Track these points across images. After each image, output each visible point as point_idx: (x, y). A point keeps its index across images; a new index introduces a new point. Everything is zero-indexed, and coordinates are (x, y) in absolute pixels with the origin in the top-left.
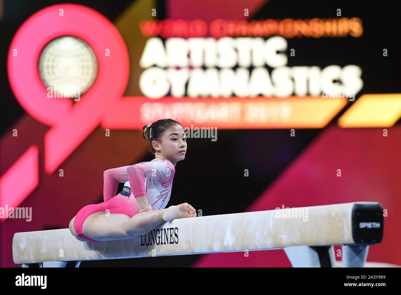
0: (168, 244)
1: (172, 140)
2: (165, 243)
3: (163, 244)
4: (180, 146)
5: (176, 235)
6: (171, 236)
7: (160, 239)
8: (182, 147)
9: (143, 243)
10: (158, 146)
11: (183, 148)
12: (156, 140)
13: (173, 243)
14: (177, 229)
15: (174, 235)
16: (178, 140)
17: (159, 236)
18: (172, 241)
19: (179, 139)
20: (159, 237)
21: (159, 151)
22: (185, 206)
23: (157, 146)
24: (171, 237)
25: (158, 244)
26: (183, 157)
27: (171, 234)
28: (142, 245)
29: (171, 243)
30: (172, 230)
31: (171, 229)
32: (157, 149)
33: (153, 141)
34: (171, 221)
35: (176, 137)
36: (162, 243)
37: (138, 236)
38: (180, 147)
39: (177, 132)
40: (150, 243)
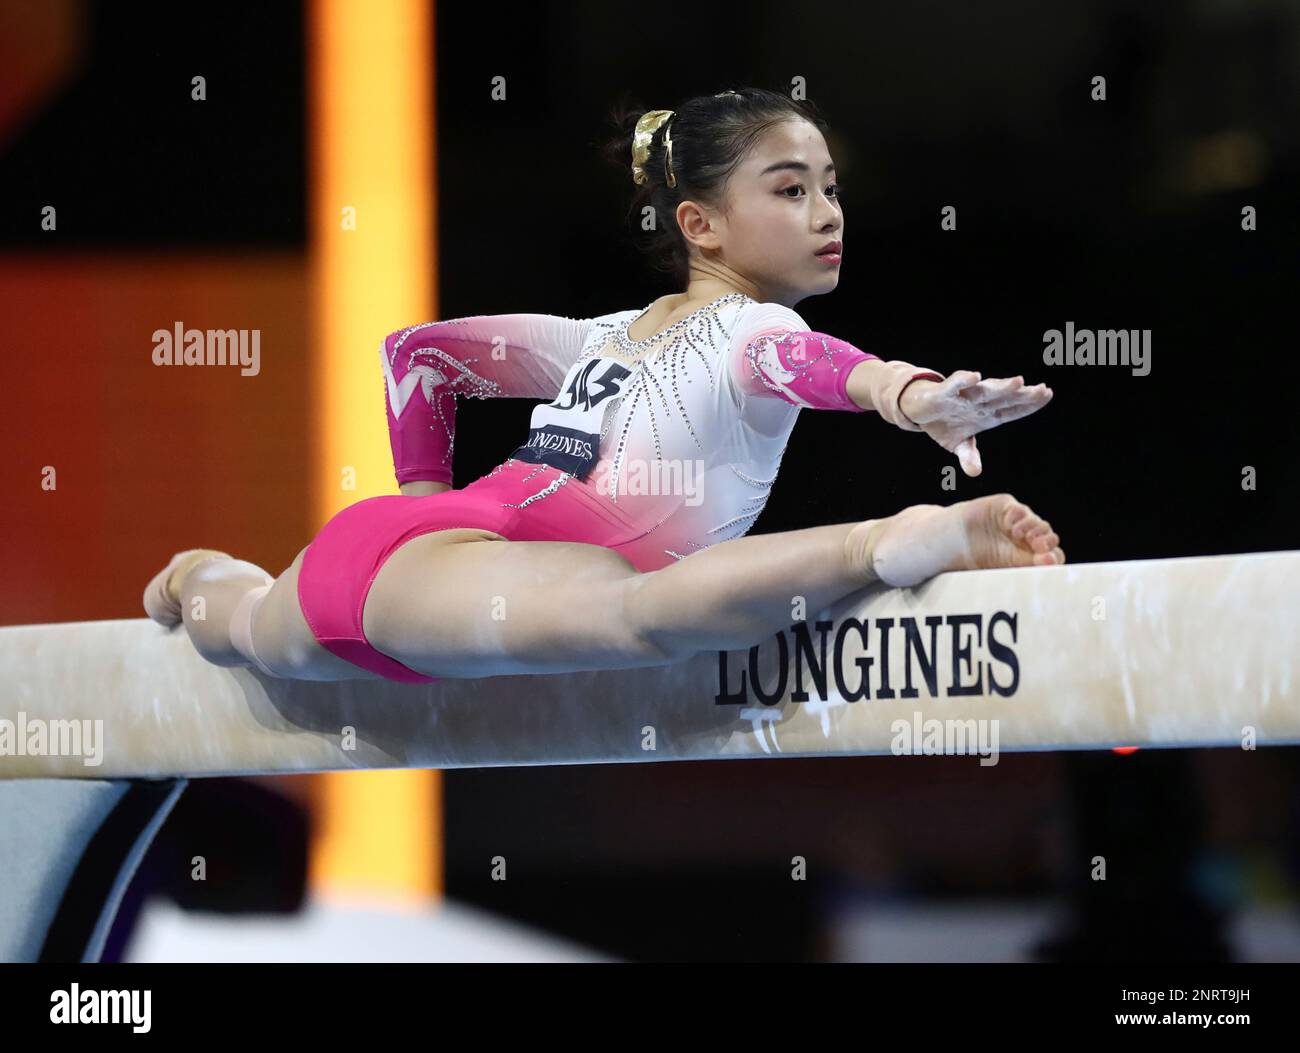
0: (934, 692)
1: (778, 192)
2: (909, 692)
3: (898, 693)
4: (819, 223)
5: (1001, 653)
6: (960, 654)
7: (875, 671)
8: (827, 228)
9: (734, 689)
10: (707, 228)
11: (830, 235)
12: (697, 197)
13: (976, 690)
14: (1013, 622)
15: (981, 654)
16: (808, 196)
17: (867, 654)
18: (967, 681)
19: (812, 188)
20: (864, 663)
21: (714, 254)
22: (1004, 513)
23: (703, 225)
24: (963, 663)
25: (851, 698)
26: (832, 278)
27: (963, 645)
28: (724, 698)
29: (955, 690)
30: (967, 629)
31: (956, 621)
32: (702, 240)
33: (683, 204)
34: (918, 587)
35: (796, 179)
36: (886, 692)
37: (698, 656)
38: (818, 228)
39: (799, 157)
40: (791, 687)
